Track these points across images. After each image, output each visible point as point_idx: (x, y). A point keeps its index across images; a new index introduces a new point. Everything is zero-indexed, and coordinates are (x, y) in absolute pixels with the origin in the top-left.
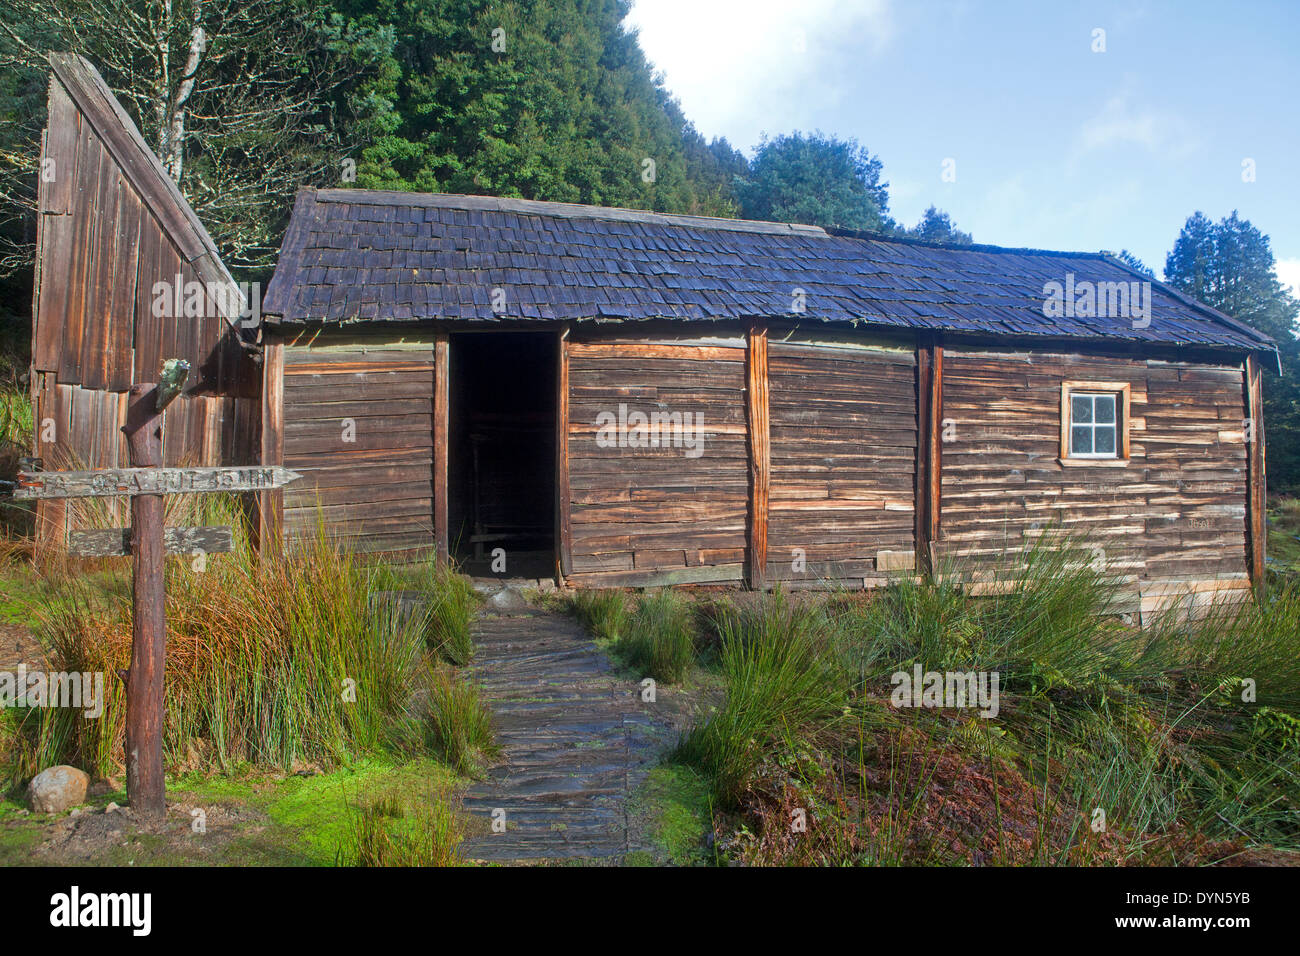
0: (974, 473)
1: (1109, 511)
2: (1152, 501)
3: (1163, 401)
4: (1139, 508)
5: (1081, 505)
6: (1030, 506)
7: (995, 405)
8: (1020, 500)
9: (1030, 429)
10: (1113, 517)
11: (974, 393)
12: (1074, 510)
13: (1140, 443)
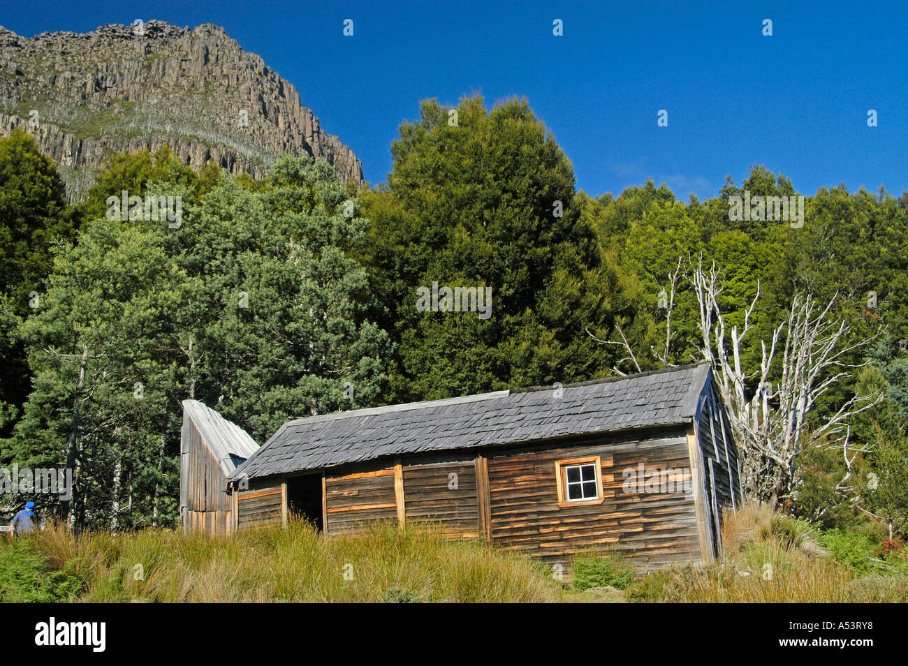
0: (510, 515)
1: (593, 530)
2: (622, 522)
3: (624, 463)
4: (613, 528)
5: (575, 528)
6: (543, 531)
7: (518, 479)
8: (537, 528)
9: (540, 489)
10: (595, 533)
11: (506, 474)
12: (571, 531)
13: (611, 489)
